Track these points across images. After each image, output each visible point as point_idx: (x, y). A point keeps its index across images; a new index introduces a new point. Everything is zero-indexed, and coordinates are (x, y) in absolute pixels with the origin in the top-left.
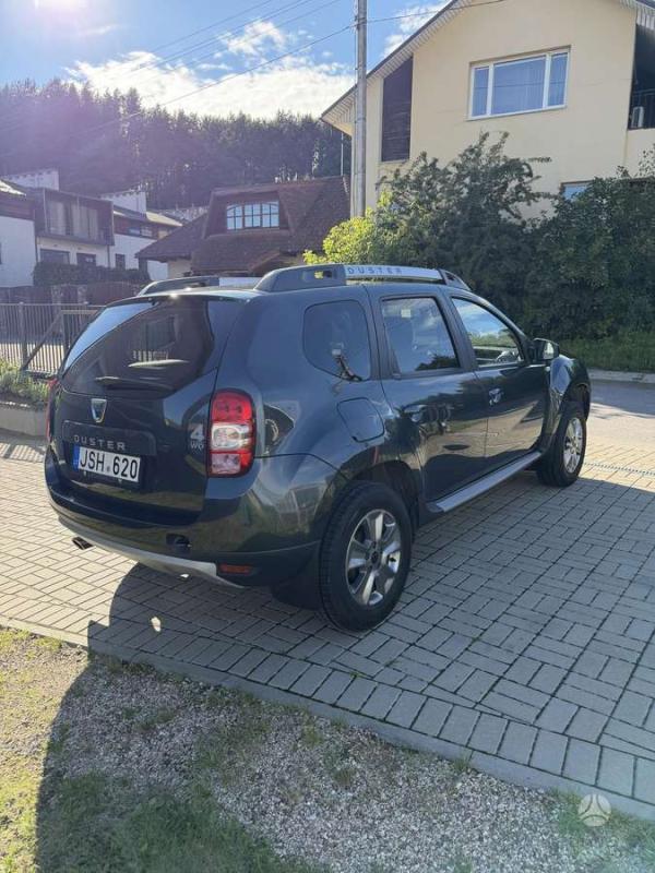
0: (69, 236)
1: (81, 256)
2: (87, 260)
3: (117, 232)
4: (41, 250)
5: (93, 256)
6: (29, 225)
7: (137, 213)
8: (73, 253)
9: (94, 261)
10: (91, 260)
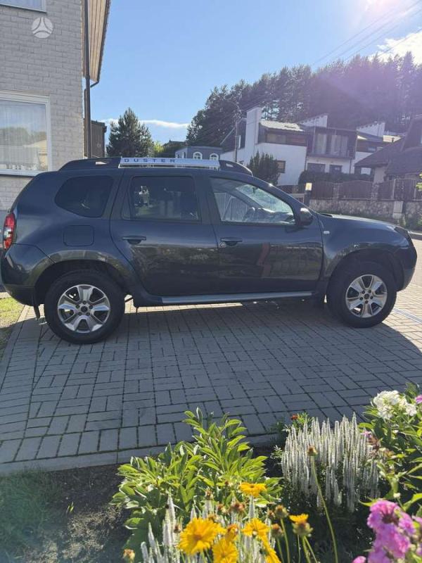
0: (327, 155)
1: (332, 167)
2: (336, 169)
3: (358, 151)
4: (309, 164)
5: (340, 167)
6: (303, 150)
7: (377, 137)
8: (327, 165)
9: (341, 170)
10: (339, 169)
